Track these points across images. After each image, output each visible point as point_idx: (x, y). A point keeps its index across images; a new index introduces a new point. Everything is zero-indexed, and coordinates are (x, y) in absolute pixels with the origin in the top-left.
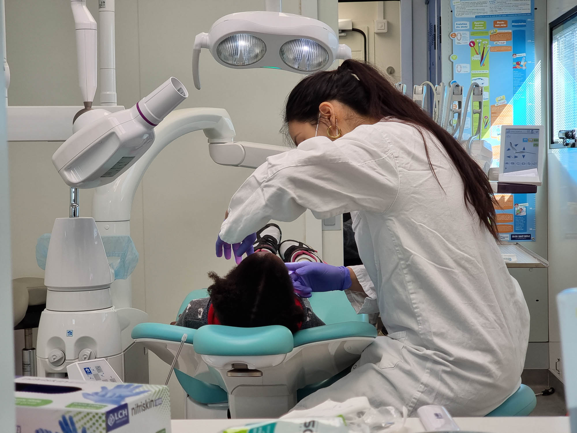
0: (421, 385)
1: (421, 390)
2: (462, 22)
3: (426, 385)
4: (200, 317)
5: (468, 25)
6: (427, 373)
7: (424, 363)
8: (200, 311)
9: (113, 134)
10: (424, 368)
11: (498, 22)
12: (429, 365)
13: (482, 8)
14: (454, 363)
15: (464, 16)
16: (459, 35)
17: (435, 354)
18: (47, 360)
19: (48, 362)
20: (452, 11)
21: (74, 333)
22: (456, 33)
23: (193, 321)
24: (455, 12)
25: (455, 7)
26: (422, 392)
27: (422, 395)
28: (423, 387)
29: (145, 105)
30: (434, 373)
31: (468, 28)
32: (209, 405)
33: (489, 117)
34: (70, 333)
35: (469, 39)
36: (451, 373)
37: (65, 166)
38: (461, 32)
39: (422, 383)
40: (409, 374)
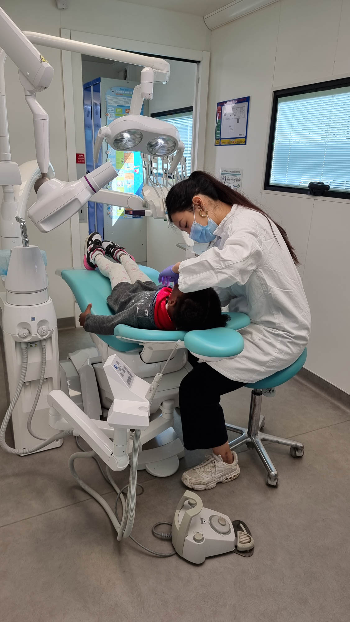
0: (277, 350)
1: (277, 352)
2: (111, 108)
3: (279, 350)
4: (147, 315)
5: (114, 110)
6: (279, 342)
7: (277, 338)
8: (146, 311)
9: (76, 199)
10: (277, 340)
11: (127, 110)
12: (280, 339)
13: (120, 101)
14: (294, 338)
15: (112, 105)
16: (110, 115)
17: (285, 334)
18: (17, 336)
19: (18, 337)
20: (106, 101)
21: (36, 319)
22: (108, 113)
23: (142, 318)
24: (108, 102)
25: (108, 99)
26: (277, 353)
27: (277, 354)
28: (278, 350)
29: (93, 179)
30: (282, 343)
31: (114, 111)
32: (127, 352)
33: (124, 158)
34: (33, 319)
35: (114, 117)
36: (292, 343)
37: (42, 220)
38: (111, 113)
39: (278, 349)
40: (270, 344)
